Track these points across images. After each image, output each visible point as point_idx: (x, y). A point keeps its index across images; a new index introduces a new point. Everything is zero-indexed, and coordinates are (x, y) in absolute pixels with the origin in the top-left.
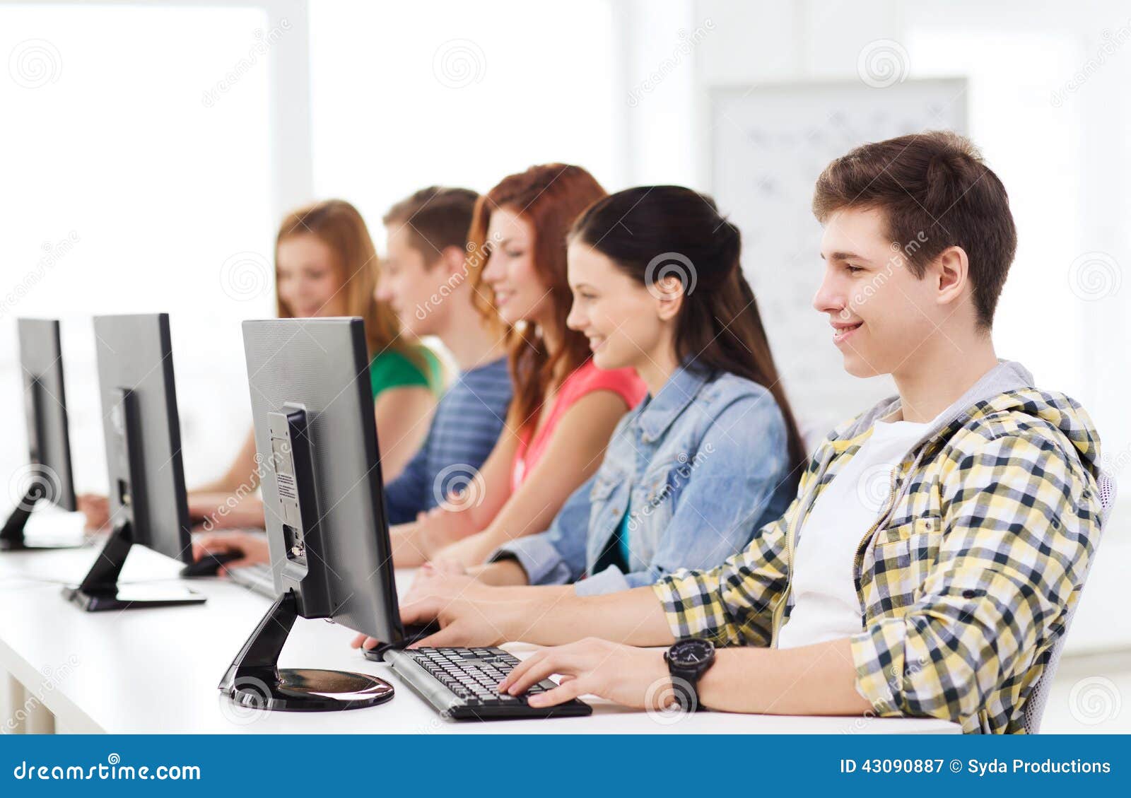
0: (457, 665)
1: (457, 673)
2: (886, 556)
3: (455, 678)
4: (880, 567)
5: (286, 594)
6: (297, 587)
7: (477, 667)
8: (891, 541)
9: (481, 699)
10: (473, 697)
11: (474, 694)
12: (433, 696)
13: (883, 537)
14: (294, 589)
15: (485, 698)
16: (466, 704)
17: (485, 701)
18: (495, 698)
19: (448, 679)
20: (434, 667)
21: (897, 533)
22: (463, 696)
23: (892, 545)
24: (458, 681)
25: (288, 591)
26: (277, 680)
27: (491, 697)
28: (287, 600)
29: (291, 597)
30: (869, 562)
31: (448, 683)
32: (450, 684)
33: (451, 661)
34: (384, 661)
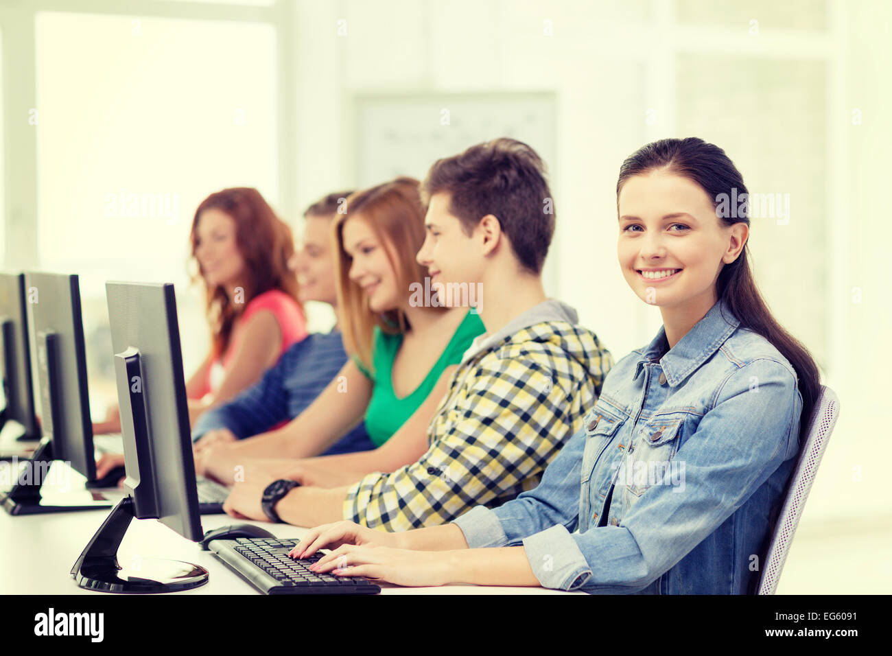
0: (269, 554)
1: (271, 560)
3: (270, 564)
5: (126, 500)
6: (132, 494)
7: (285, 555)
9: (294, 581)
10: (287, 580)
11: (288, 577)
12: (255, 578)
15: (298, 580)
16: (282, 585)
17: (297, 583)
18: (306, 580)
19: (266, 565)
20: (252, 556)
22: (279, 579)
24: (273, 567)
25: (127, 497)
27: (301, 580)
28: (126, 504)
29: (129, 502)
31: (266, 568)
32: (268, 569)
33: (264, 550)
34: (209, 550)
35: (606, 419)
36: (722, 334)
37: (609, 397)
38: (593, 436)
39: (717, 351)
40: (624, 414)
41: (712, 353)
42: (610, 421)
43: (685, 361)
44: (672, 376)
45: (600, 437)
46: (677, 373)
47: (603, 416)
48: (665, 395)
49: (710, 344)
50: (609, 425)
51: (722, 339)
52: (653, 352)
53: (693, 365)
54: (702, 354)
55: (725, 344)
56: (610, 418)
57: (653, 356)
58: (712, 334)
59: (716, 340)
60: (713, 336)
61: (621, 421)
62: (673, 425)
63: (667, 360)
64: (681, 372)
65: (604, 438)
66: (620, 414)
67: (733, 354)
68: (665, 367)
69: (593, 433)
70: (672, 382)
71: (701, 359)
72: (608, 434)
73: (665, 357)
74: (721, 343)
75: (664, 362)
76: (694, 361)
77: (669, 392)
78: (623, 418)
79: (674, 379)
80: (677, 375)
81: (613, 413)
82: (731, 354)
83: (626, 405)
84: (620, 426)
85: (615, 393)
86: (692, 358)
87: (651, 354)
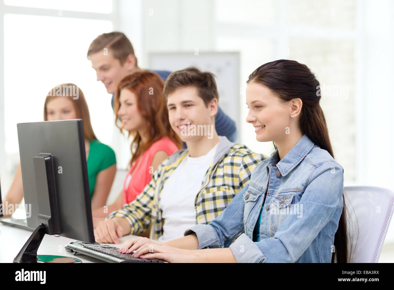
2: (206, 197)
4: (203, 201)
5: (41, 226)
6: (46, 223)
8: (207, 193)
13: (205, 191)
14: (44, 224)
21: (209, 191)
23: (207, 194)
25: (41, 225)
26: (37, 259)
29: (43, 227)
30: (200, 199)
35: (253, 194)
36: (305, 152)
37: (253, 183)
38: (247, 202)
39: (303, 160)
40: (261, 191)
41: (301, 160)
42: (255, 194)
43: (289, 164)
44: (283, 171)
45: (250, 202)
46: (285, 170)
47: (251, 193)
48: (280, 182)
49: (300, 156)
50: (254, 196)
51: (305, 154)
52: (273, 161)
53: (293, 166)
54: (296, 161)
55: (307, 156)
56: (255, 193)
57: (273, 163)
58: (300, 151)
59: (303, 154)
60: (301, 153)
61: (260, 194)
62: (290, 198)
63: (280, 164)
64: (287, 169)
65: (252, 203)
66: (259, 191)
67: (312, 161)
68: (280, 167)
69: (247, 201)
70: (283, 174)
71: (296, 163)
72: (254, 200)
73: (279, 163)
74: (305, 156)
75: (279, 165)
76: (293, 164)
77: (282, 180)
78: (261, 193)
79: (284, 173)
80: (285, 171)
81: (256, 191)
82: (311, 161)
83: (262, 187)
84: (260, 196)
85: (256, 182)
86: (292, 163)
87: (272, 162)
